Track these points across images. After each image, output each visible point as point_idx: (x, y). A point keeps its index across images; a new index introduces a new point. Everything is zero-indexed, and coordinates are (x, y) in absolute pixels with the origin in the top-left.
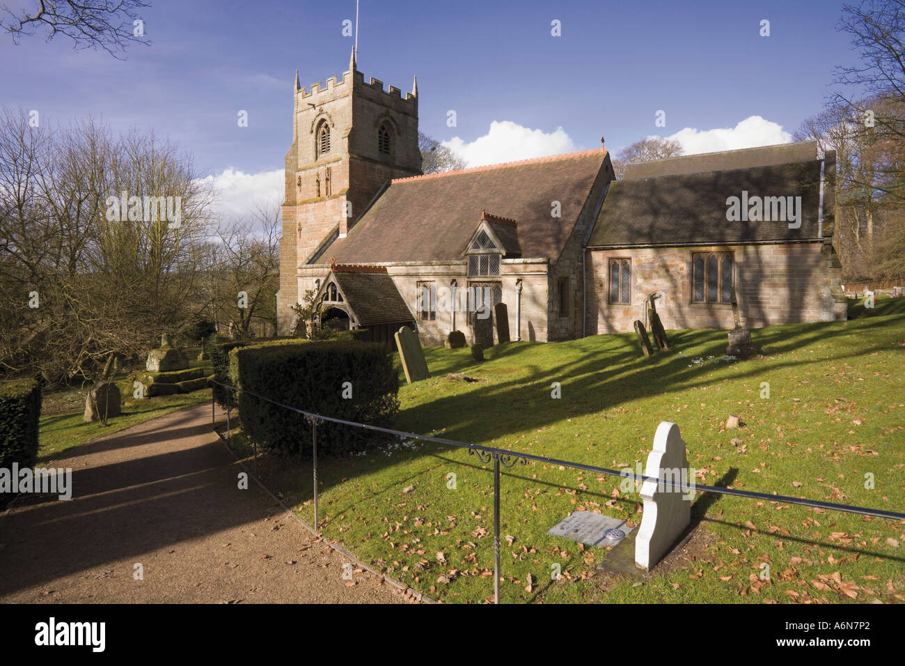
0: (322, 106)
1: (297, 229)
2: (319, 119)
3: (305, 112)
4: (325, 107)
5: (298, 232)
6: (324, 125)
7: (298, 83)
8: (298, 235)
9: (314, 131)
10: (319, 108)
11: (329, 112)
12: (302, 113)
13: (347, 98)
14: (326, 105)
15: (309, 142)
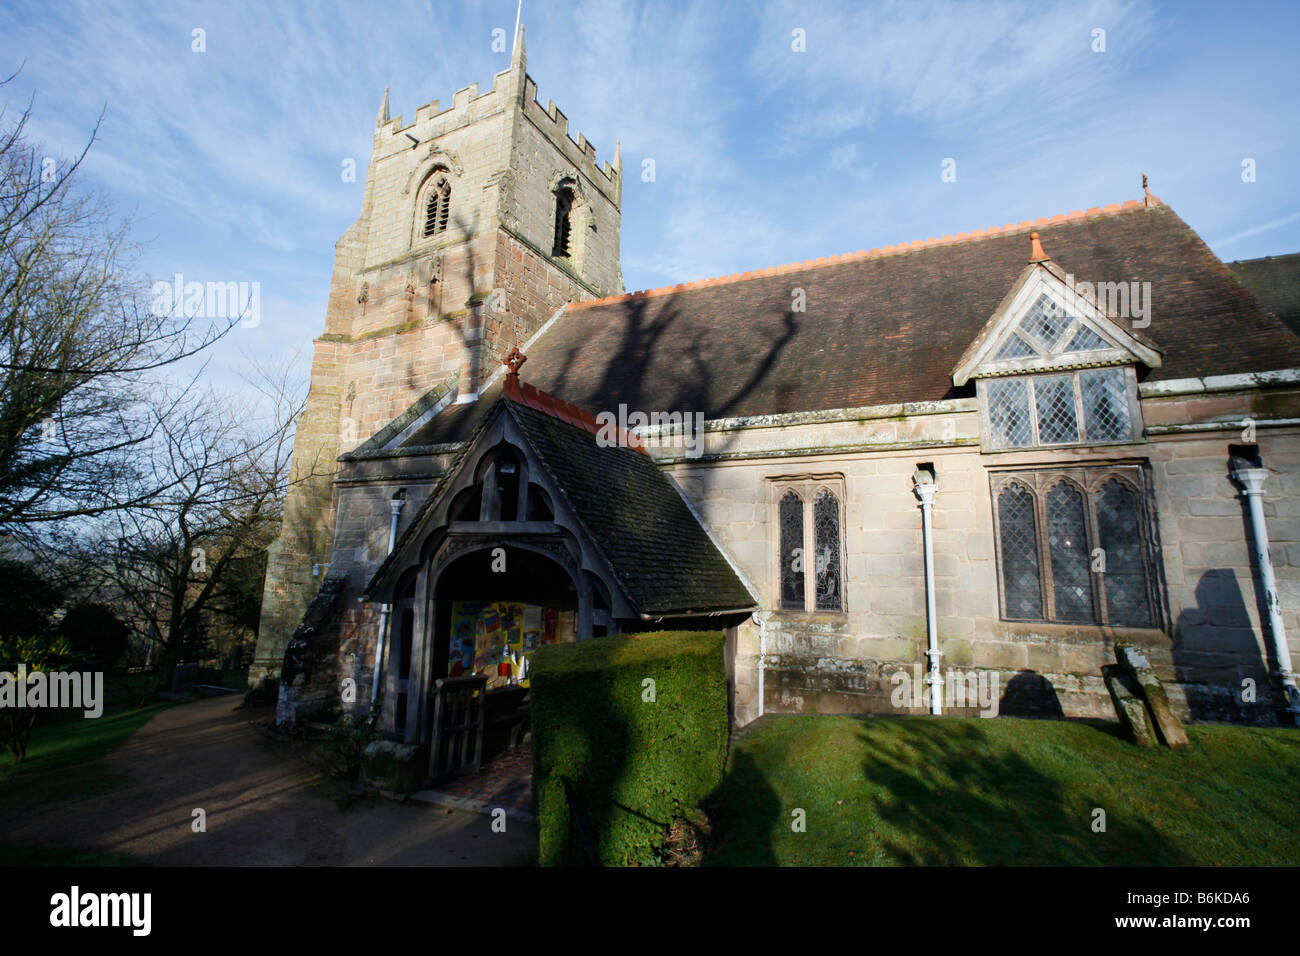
0: (438, 142)
1: (344, 397)
2: (428, 165)
3: (396, 158)
4: (442, 144)
5: (344, 402)
6: (437, 176)
7: (387, 109)
8: (346, 409)
9: (414, 191)
10: (429, 145)
11: (453, 149)
12: (387, 162)
13: (502, 117)
14: (447, 139)
15: (398, 213)
